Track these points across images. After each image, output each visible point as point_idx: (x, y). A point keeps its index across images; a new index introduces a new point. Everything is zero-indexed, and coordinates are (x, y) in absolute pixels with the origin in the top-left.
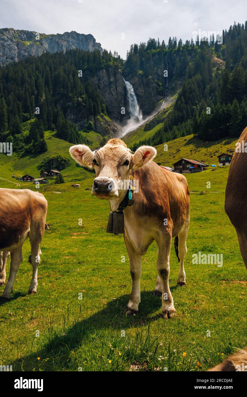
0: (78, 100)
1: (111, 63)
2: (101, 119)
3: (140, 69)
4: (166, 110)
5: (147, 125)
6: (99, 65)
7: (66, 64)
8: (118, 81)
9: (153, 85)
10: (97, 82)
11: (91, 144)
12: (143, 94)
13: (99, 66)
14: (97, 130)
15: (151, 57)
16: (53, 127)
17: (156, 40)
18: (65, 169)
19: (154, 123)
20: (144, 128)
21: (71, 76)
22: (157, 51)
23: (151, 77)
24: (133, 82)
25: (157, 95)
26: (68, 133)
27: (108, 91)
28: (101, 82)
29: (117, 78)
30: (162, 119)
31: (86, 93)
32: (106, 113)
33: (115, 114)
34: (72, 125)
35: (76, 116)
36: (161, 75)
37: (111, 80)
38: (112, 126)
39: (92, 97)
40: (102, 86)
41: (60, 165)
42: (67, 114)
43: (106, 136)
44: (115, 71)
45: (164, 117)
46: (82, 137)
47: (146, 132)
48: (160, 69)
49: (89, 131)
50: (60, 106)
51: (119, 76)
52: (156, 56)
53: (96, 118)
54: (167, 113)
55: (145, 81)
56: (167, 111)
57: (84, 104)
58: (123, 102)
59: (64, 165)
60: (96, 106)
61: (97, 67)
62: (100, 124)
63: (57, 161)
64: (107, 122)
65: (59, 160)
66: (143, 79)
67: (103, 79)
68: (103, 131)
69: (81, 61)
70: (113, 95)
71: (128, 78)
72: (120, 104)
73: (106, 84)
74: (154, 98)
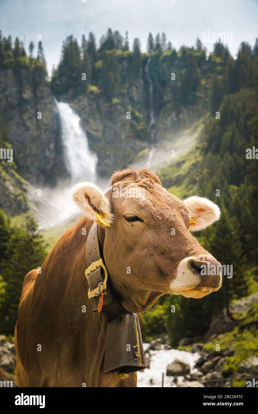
8: (41, 100)
12: (99, 134)
22: (126, 54)
23: (117, 100)
25: (133, 139)
27: (17, 118)
29: (38, 94)
33: (30, 172)
37: (25, 96)
38: (31, 194)
48: (137, 87)
52: (124, 62)
55: (106, 107)
58: (52, 146)
62: (3, 186)
64: (18, 183)
66: (101, 103)
67: (5, 89)
70: (27, 129)
71: (64, 96)
72: (44, 151)
73: (13, 102)
74: (126, 144)
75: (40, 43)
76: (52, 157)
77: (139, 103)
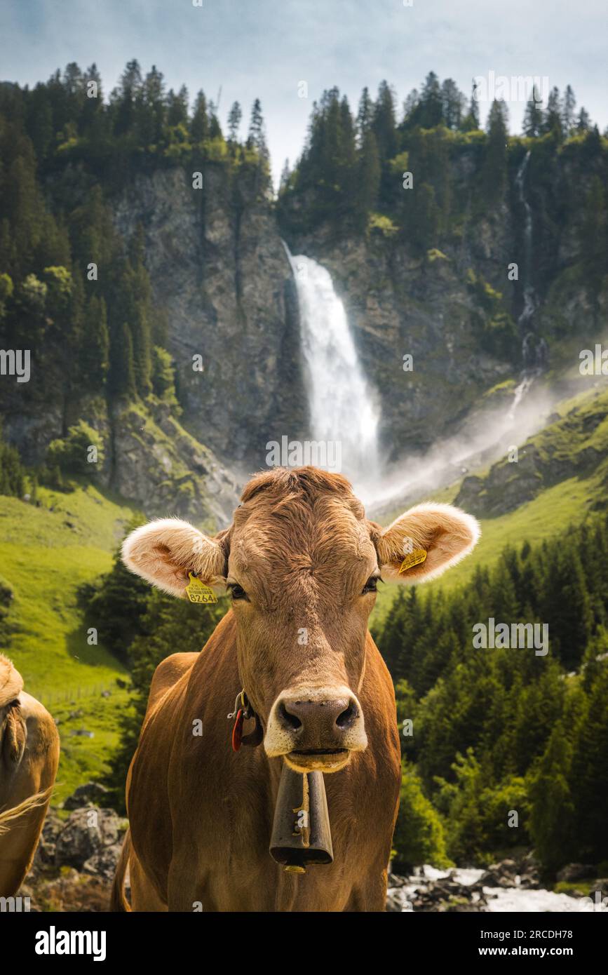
0: (21, 288)
2: (150, 425)
3: (383, 212)
6: (155, 142)
8: (250, 248)
9: (453, 295)
10: (132, 229)
12: (391, 338)
13: (153, 147)
14: (123, 490)
19: (524, 475)
22: (470, 137)
23: (439, 254)
24: (336, 266)
25: (476, 352)
27: (189, 289)
28: (154, 233)
29: (244, 230)
30: (576, 458)
31: (74, 258)
32: (172, 400)
33: (215, 425)
36: (492, 252)
37: (212, 235)
38: (212, 479)
45: (588, 444)
48: (492, 221)
49: (73, 483)
52: (464, 159)
53: (121, 413)
54: (605, 427)
55: (410, 270)
58: (271, 361)
60: (131, 345)
61: (142, 149)
62: (147, 456)
64: (185, 450)
66: (398, 259)
67: (165, 218)
68: (161, 497)
70: (214, 318)
71: (309, 239)
72: (252, 374)
73: (182, 249)
74: (457, 365)
75: (257, 106)
76: (271, 389)
77: (496, 262)
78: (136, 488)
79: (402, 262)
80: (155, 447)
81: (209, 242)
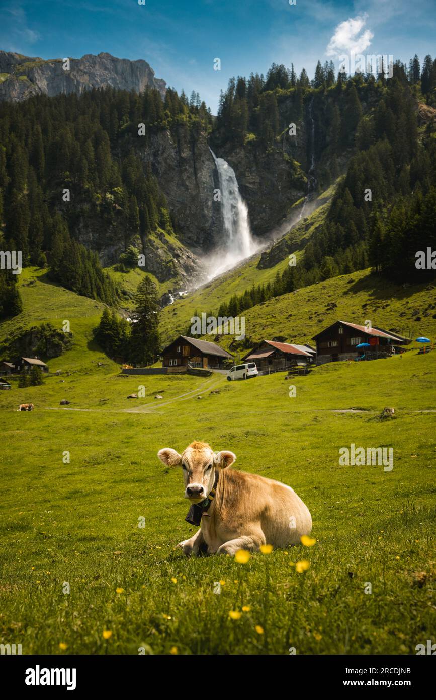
0: (104, 199)
1: (184, 118)
2: (157, 242)
3: (250, 131)
4: (309, 221)
5: (265, 256)
6: (157, 121)
7: (80, 118)
8: (199, 158)
9: (281, 166)
10: (152, 158)
11: (131, 298)
12: (256, 187)
13: (156, 123)
15: (277, 105)
16: (42, 259)
17: (288, 67)
18: (60, 355)
19: (281, 251)
20: (257, 263)
21: (90, 143)
22: (290, 92)
24: (234, 159)
25: (290, 189)
26: (77, 273)
27: (176, 178)
28: (160, 158)
29: (196, 151)
30: (299, 243)
31: (123, 182)
32: (169, 228)
33: (191, 232)
34: (89, 253)
35: (99, 234)
37: (183, 155)
38: (182, 258)
39: (136, 191)
40: (162, 168)
41: (48, 347)
42: (79, 229)
43: (168, 282)
44: (192, 136)
45: (305, 236)
46: (111, 283)
47: (263, 271)
49: (129, 269)
50: (63, 211)
51: (201, 145)
52: (288, 102)
53: (146, 239)
54: (312, 228)
55: (262, 158)
56: (312, 224)
57: (120, 208)
58: (210, 204)
59: (58, 346)
60: (147, 212)
61: (151, 125)
62: (156, 254)
63: (42, 336)
64: (171, 249)
65: (48, 333)
66: (258, 153)
67: (164, 152)
68: (162, 269)
69: (116, 114)
70: (187, 189)
71: (222, 150)
72: (203, 209)
73: (171, 163)
74: (282, 195)
76: (211, 215)
77: (300, 147)
78: (153, 267)
79: (259, 155)
80: (159, 250)
81: (182, 158)
